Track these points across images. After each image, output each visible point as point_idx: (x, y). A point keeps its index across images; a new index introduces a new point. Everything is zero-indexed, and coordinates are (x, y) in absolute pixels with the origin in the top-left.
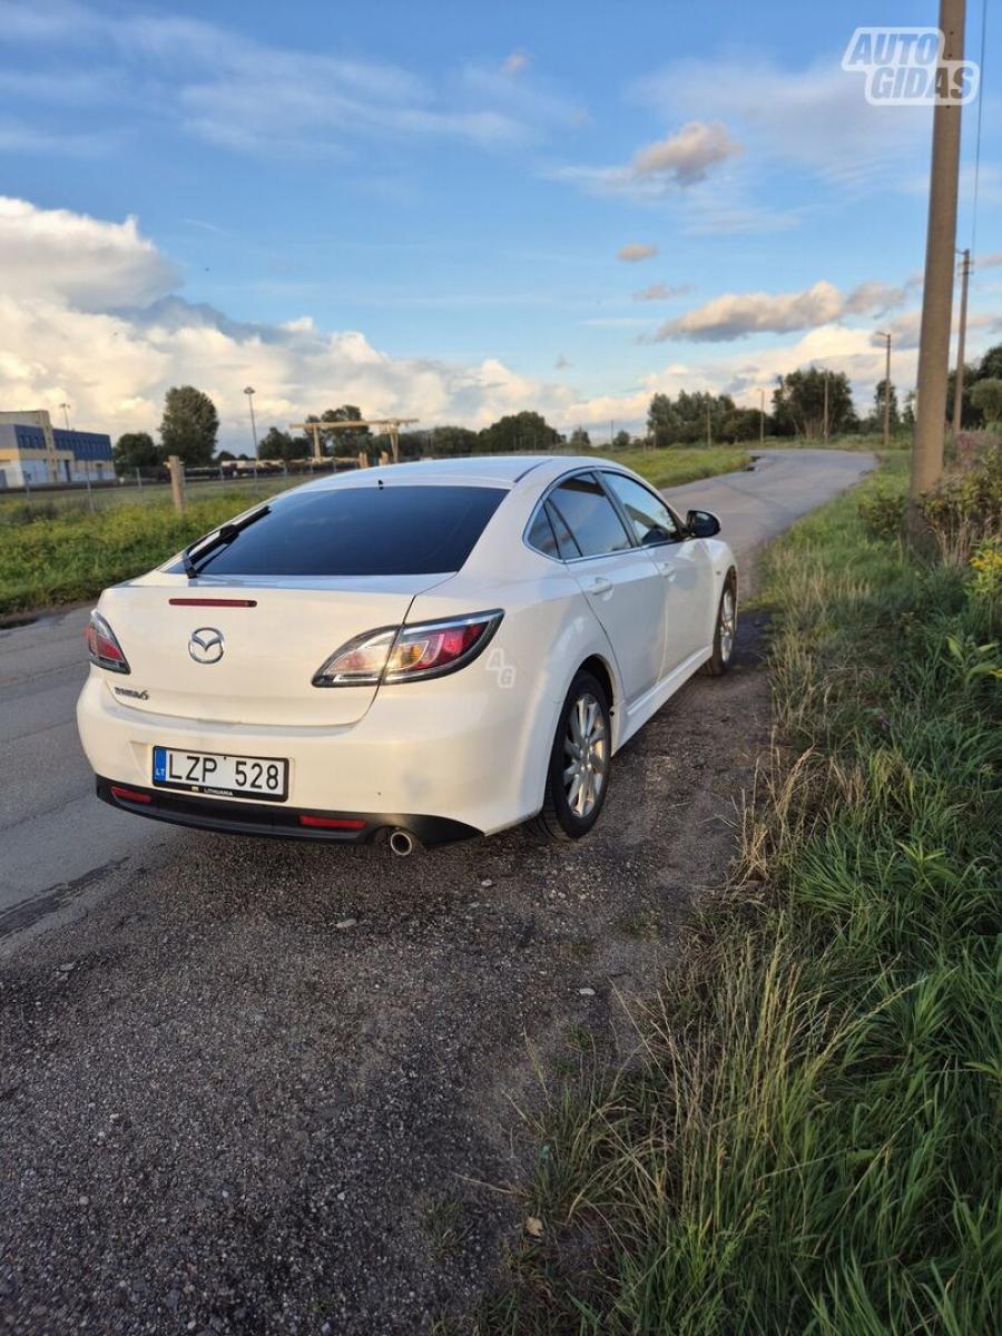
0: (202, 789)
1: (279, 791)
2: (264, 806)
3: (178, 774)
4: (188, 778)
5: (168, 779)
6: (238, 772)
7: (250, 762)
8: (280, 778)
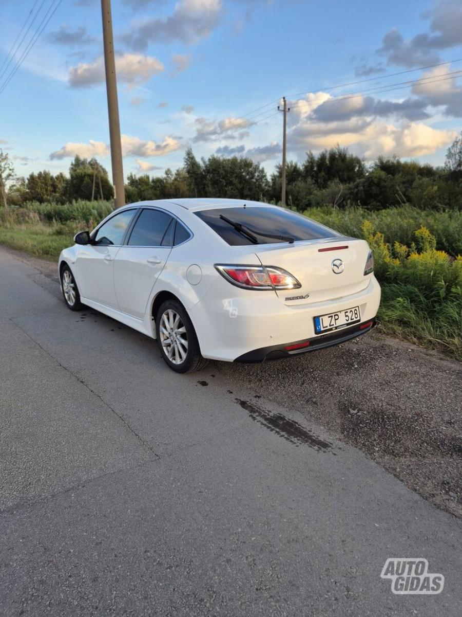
0: (336, 328)
1: (358, 319)
2: (353, 326)
3: (326, 326)
4: (330, 325)
5: (322, 329)
6: (346, 316)
7: (349, 311)
8: (358, 313)
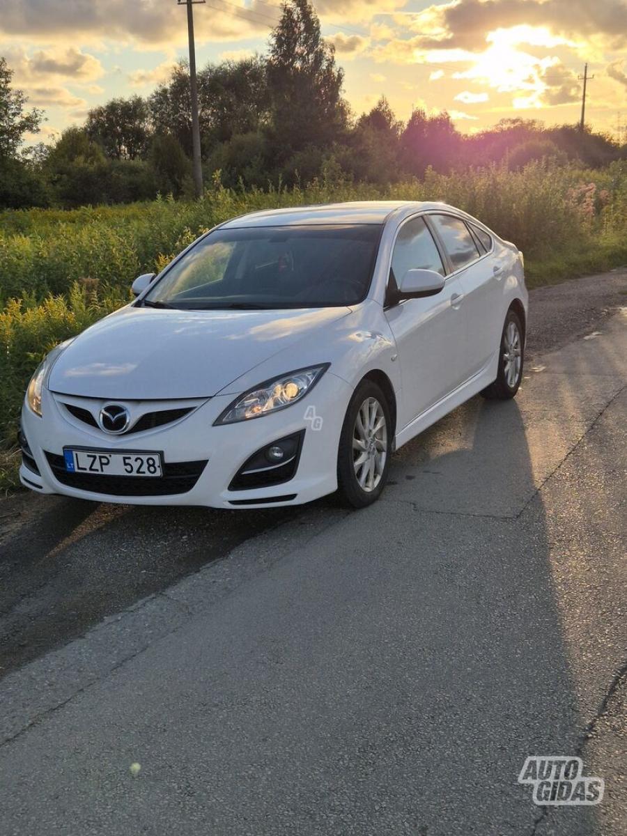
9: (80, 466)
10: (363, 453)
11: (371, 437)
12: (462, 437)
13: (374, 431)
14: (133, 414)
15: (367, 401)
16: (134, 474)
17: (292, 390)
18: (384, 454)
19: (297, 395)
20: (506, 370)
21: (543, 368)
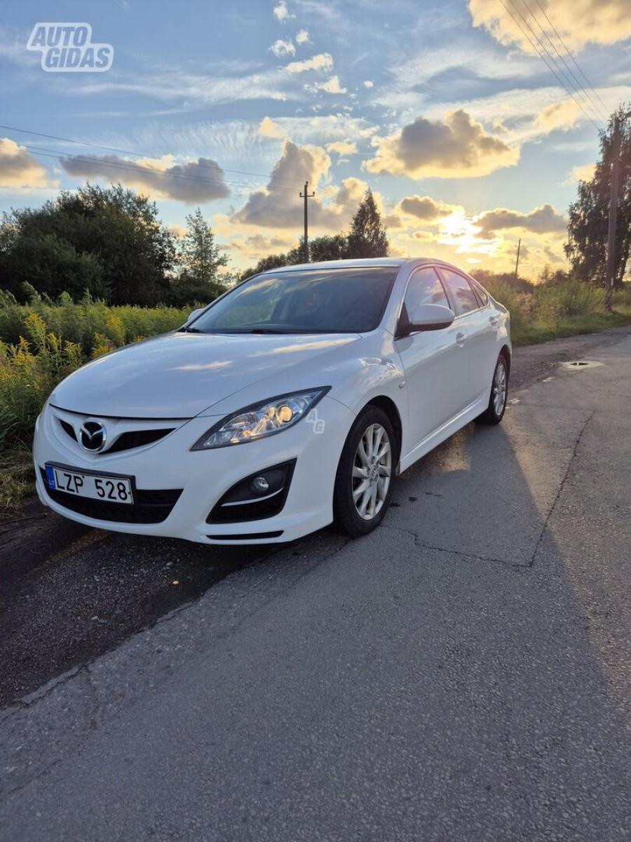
9: (60, 485)
10: (365, 481)
11: (375, 464)
12: (460, 457)
13: (378, 458)
14: (111, 433)
15: (372, 427)
16: (106, 498)
17: (286, 413)
18: (388, 480)
19: (291, 419)
20: (495, 401)
21: (517, 401)
